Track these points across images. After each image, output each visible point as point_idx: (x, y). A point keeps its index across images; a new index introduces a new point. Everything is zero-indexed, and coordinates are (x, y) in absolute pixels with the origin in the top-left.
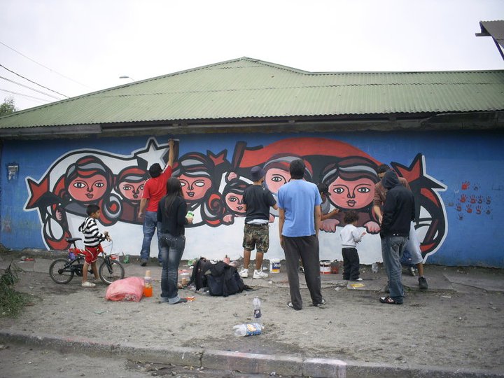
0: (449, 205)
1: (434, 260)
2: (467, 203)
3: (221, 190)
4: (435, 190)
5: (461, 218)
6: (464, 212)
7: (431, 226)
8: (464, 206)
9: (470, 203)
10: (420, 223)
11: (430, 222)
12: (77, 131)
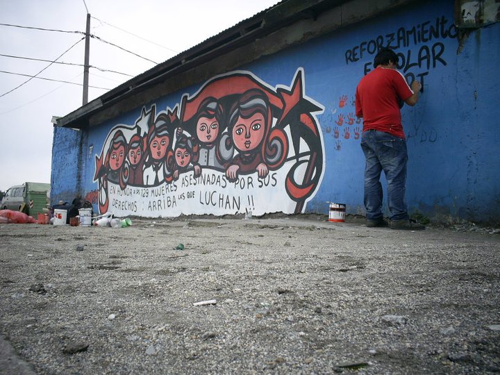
0: (326, 131)
1: (313, 207)
2: (345, 125)
3: (173, 148)
4: (313, 114)
5: (339, 147)
6: (341, 138)
7: (309, 162)
8: (341, 130)
9: (347, 126)
10: (300, 159)
11: (308, 158)
12: (93, 107)
